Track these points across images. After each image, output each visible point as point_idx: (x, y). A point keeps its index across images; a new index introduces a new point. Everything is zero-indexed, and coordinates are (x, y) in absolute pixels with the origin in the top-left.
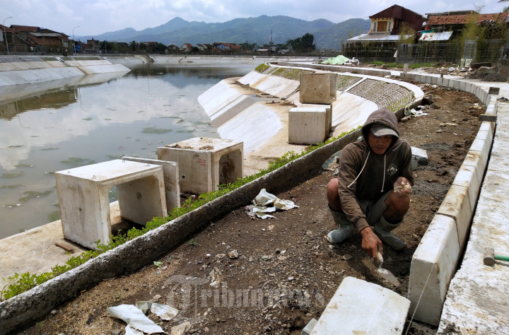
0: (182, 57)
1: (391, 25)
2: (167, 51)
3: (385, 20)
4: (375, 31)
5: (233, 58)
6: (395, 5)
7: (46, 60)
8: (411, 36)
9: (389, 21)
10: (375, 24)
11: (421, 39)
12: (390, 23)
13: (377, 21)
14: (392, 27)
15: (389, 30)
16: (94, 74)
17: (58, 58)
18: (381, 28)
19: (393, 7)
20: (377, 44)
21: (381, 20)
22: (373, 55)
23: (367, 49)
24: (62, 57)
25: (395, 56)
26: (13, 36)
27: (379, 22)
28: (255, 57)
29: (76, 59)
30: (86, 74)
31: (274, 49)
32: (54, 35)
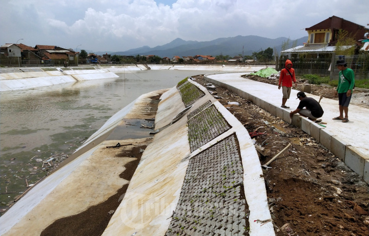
0: (170, 66)
1: (329, 36)
2: (161, 61)
3: (323, 31)
4: (312, 42)
5: (207, 67)
6: (334, 16)
7: (46, 70)
8: (350, 47)
9: (326, 32)
10: (312, 35)
11: (364, 48)
12: (328, 34)
13: (314, 33)
14: (330, 38)
15: (327, 41)
16: (85, 80)
17: (59, 68)
18: (319, 39)
19: (330, 18)
20: (313, 55)
21: (318, 31)
22: (308, 66)
23: (301, 60)
24: (63, 67)
25: (330, 69)
26: (29, 53)
27: (316, 34)
28: (224, 65)
29: (74, 69)
30: (78, 81)
31: (241, 59)
32: (64, 51)
